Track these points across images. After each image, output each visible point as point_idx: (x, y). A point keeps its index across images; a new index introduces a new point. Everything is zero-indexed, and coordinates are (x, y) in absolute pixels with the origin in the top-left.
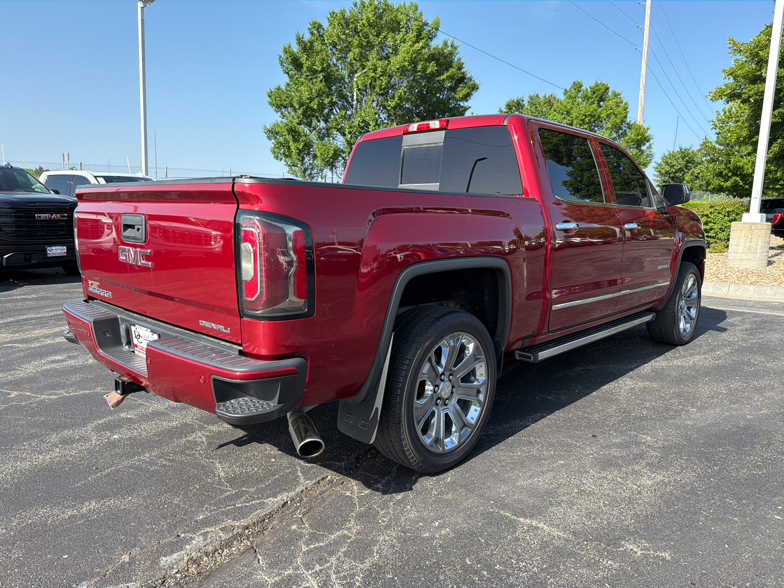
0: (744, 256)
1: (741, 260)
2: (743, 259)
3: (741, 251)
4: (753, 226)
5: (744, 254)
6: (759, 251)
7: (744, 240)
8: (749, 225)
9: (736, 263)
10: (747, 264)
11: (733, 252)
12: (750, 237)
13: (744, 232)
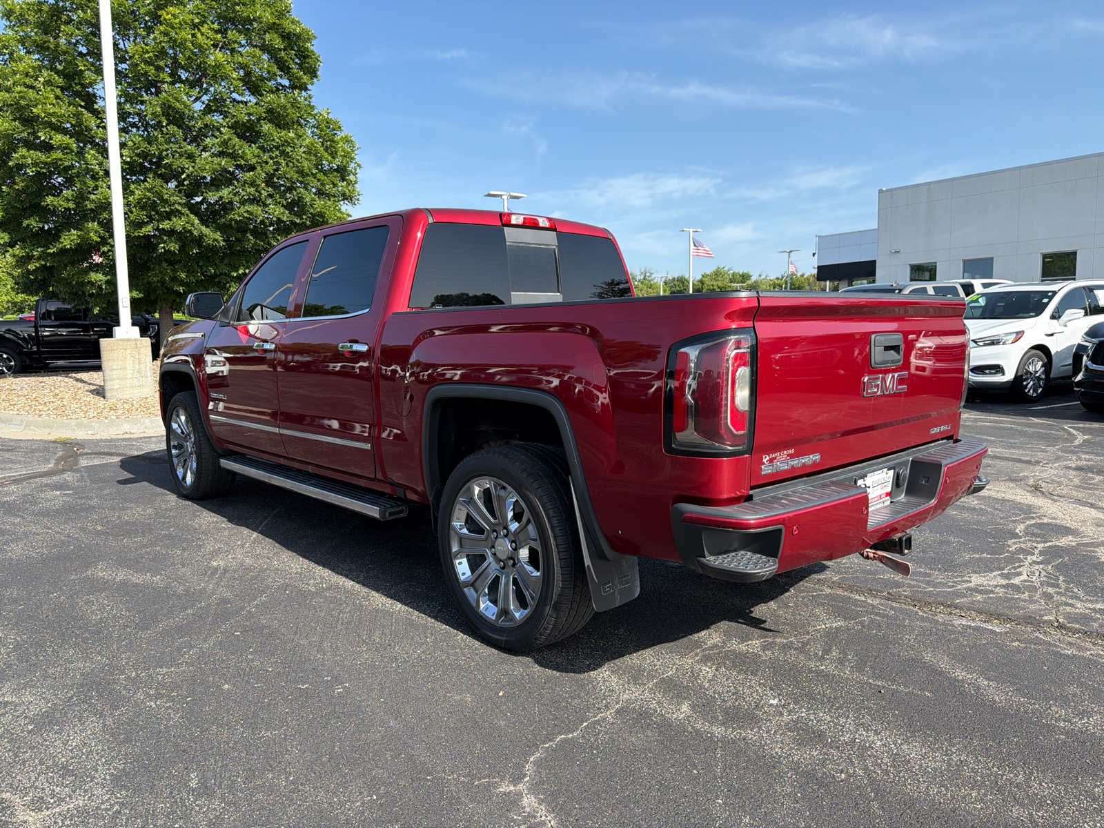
0: (135, 382)
1: (132, 387)
2: (135, 386)
3: (129, 376)
4: (138, 343)
5: (135, 380)
6: (149, 375)
7: (131, 362)
8: (134, 342)
9: (127, 392)
10: (140, 392)
11: (118, 379)
12: (137, 357)
13: (129, 351)
